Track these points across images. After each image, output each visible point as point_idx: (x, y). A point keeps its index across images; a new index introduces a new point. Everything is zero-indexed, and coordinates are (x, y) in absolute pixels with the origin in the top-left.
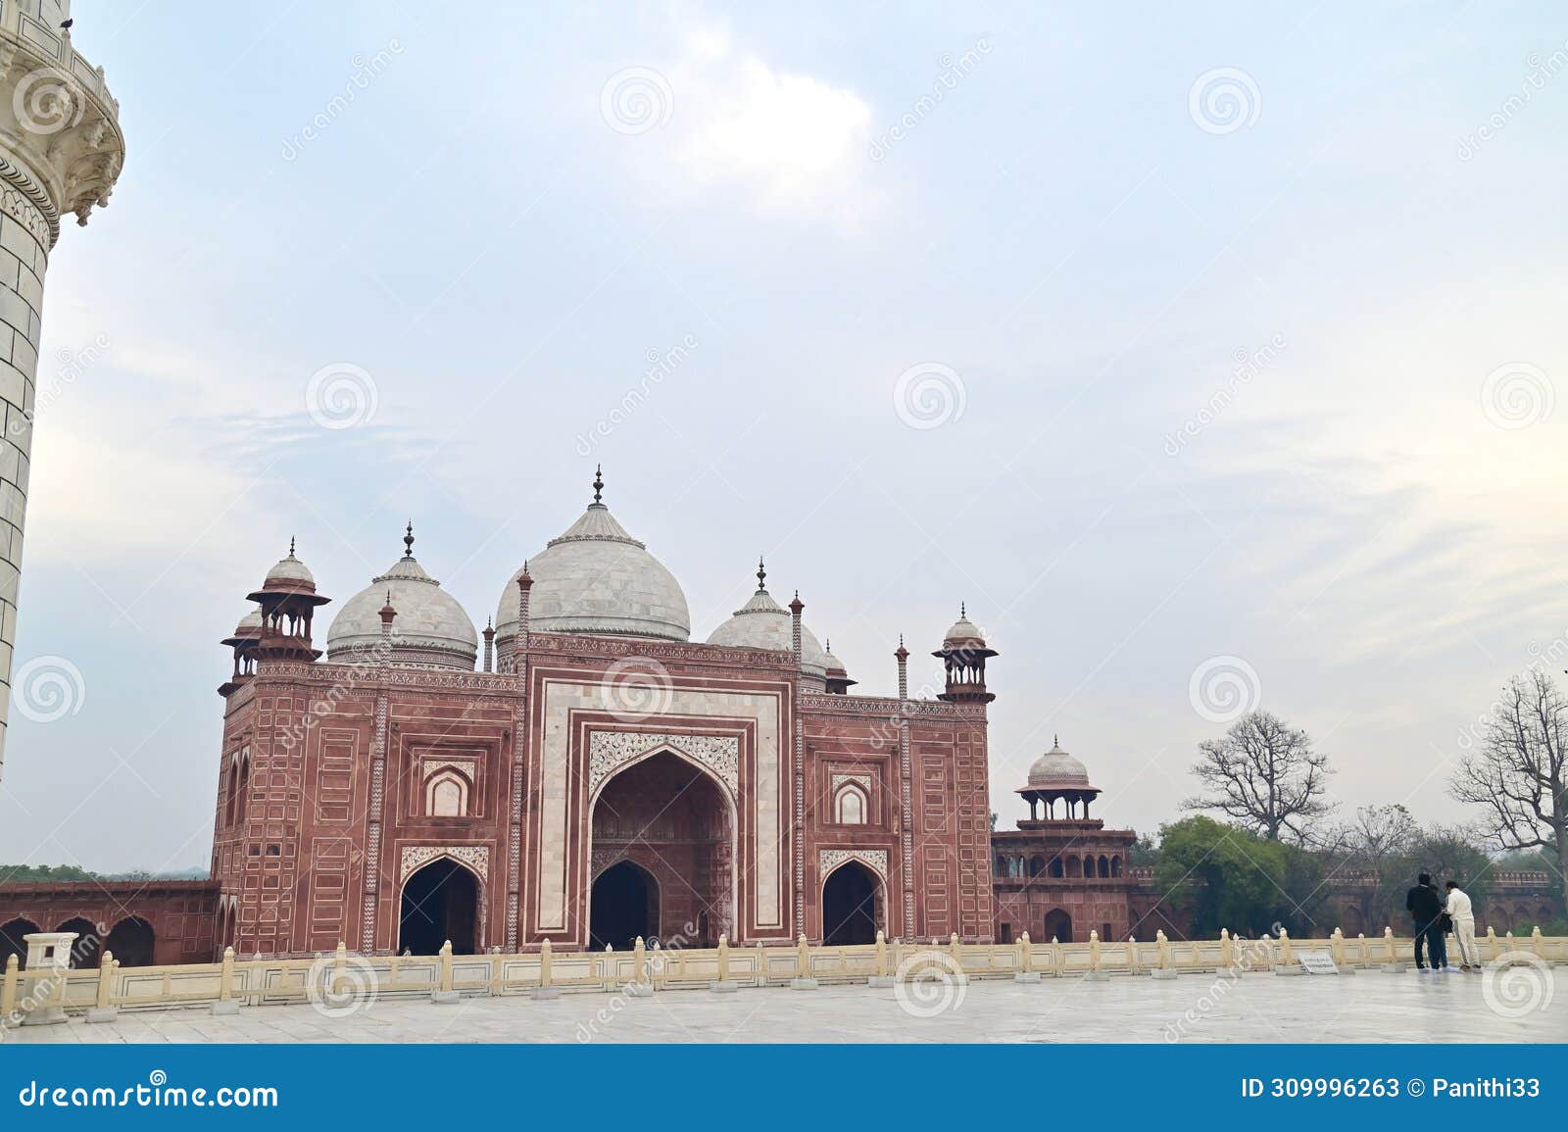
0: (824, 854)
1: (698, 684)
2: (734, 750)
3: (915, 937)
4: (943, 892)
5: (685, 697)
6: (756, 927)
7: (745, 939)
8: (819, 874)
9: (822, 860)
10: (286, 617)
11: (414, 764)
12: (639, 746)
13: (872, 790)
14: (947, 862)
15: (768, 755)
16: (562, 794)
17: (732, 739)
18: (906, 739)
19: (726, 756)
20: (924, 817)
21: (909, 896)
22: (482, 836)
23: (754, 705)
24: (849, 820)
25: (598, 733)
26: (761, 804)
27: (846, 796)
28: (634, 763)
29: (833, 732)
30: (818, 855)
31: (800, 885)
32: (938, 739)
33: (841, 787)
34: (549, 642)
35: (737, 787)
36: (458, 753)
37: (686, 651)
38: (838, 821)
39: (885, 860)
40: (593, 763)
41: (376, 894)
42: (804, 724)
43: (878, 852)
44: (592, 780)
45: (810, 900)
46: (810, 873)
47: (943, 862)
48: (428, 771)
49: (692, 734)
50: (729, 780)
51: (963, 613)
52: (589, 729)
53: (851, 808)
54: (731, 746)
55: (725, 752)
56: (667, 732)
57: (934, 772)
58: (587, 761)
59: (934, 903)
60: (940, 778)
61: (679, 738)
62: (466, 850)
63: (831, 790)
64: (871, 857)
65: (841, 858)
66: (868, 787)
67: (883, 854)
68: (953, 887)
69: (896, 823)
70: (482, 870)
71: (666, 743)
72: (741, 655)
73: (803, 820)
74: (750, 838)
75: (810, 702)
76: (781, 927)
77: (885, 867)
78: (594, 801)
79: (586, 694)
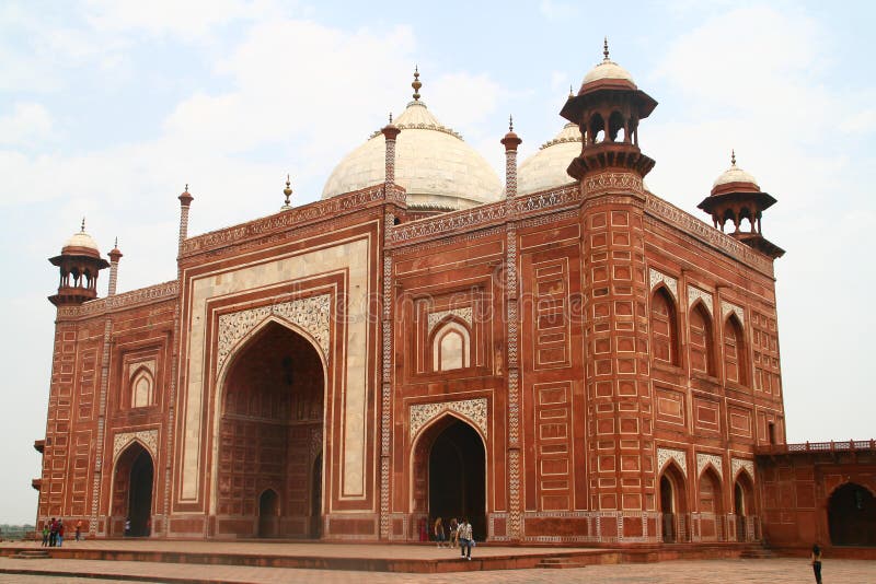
0: (414, 410)
1: (297, 247)
2: (326, 308)
3: (521, 510)
4: (563, 448)
5: (287, 263)
6: (341, 499)
7: (331, 511)
8: (407, 433)
9: (412, 418)
10: (71, 275)
11: (125, 368)
12: (252, 321)
13: (474, 324)
14: (568, 405)
15: (358, 306)
16: (199, 377)
17: (325, 296)
18: (512, 249)
19: (319, 315)
20: (537, 347)
21: (514, 455)
22: (153, 421)
23: (347, 254)
24: (447, 366)
25: (224, 317)
26: (351, 361)
27: (447, 337)
28: (247, 338)
29: (425, 264)
30: (407, 413)
31: (385, 449)
32: (560, 237)
33: (440, 326)
34: (195, 245)
35: (327, 347)
36: (147, 354)
37: (288, 218)
38: (436, 369)
39: (485, 411)
40: (220, 345)
41: (100, 472)
42: (394, 262)
43: (476, 401)
44: (218, 361)
45: (400, 466)
46: (400, 433)
47: (563, 406)
48: (132, 373)
49: (291, 300)
50: (321, 340)
51: (606, 53)
52: (218, 315)
53: (452, 351)
54: (323, 304)
55: (319, 311)
56: (271, 303)
57: (551, 284)
58: (216, 344)
59: (550, 464)
60: (560, 291)
61: (280, 306)
62: (147, 433)
63: (426, 331)
64: (468, 408)
65: (431, 413)
66: (469, 320)
67: (482, 403)
68: (579, 440)
69: (500, 361)
70: (153, 450)
71: (272, 314)
72: (334, 205)
73: (391, 373)
74: (338, 400)
75: (400, 235)
76: (364, 498)
77: (485, 420)
78: (220, 379)
79: (218, 283)
